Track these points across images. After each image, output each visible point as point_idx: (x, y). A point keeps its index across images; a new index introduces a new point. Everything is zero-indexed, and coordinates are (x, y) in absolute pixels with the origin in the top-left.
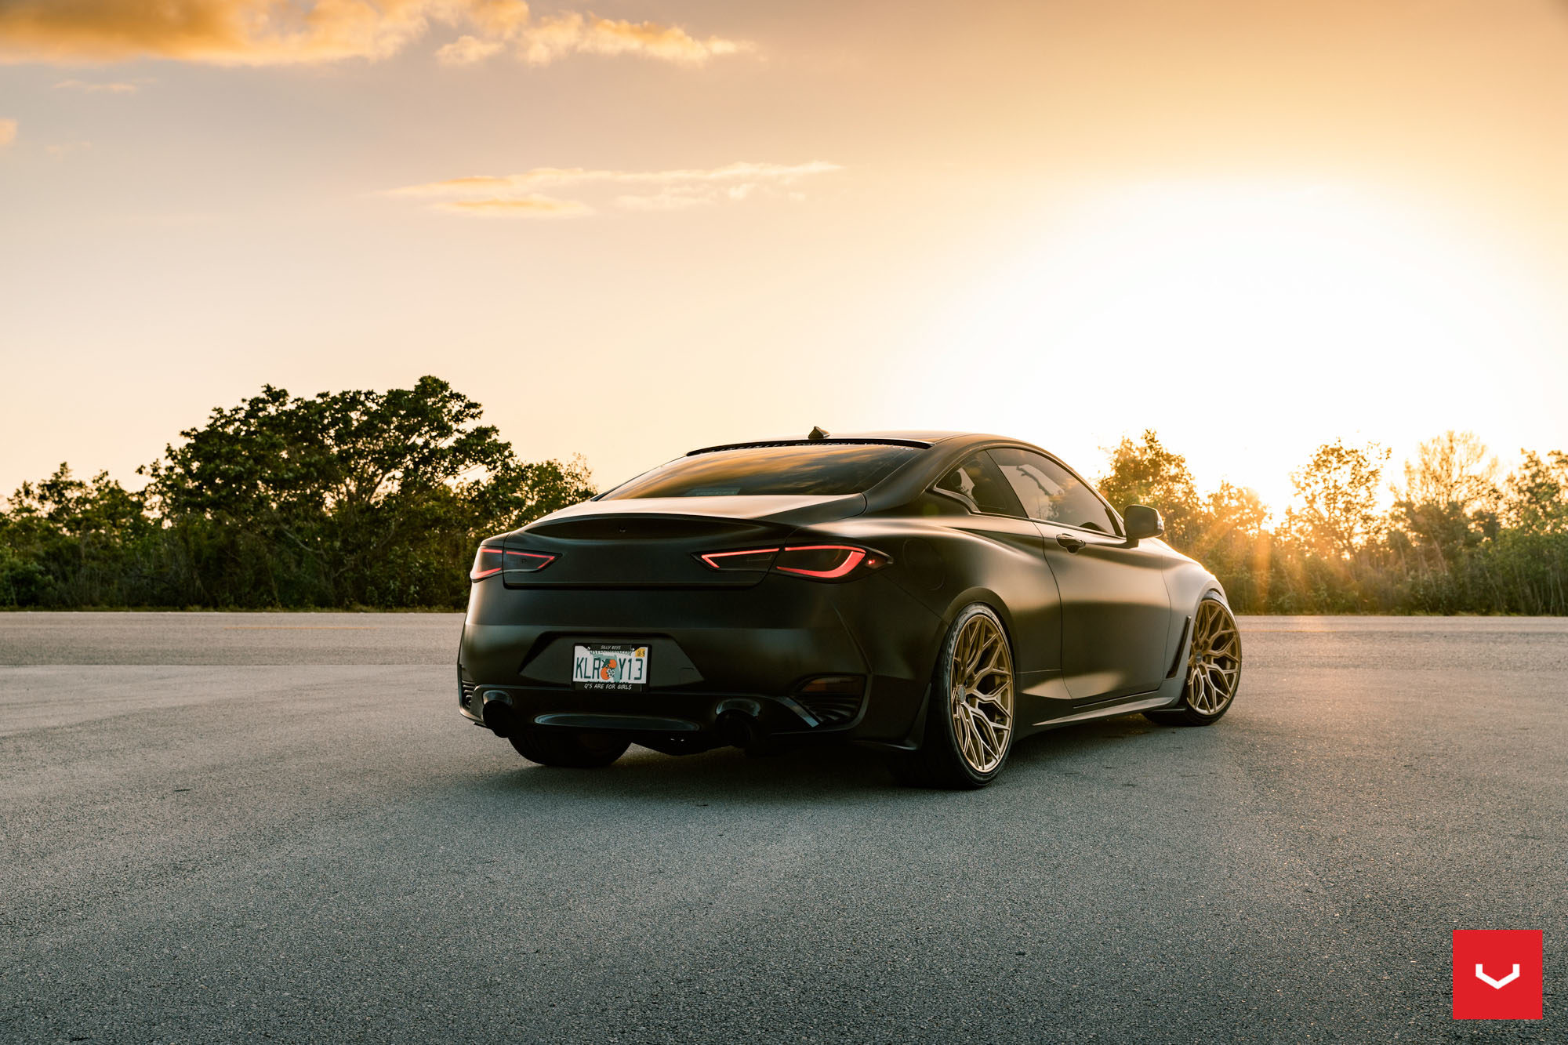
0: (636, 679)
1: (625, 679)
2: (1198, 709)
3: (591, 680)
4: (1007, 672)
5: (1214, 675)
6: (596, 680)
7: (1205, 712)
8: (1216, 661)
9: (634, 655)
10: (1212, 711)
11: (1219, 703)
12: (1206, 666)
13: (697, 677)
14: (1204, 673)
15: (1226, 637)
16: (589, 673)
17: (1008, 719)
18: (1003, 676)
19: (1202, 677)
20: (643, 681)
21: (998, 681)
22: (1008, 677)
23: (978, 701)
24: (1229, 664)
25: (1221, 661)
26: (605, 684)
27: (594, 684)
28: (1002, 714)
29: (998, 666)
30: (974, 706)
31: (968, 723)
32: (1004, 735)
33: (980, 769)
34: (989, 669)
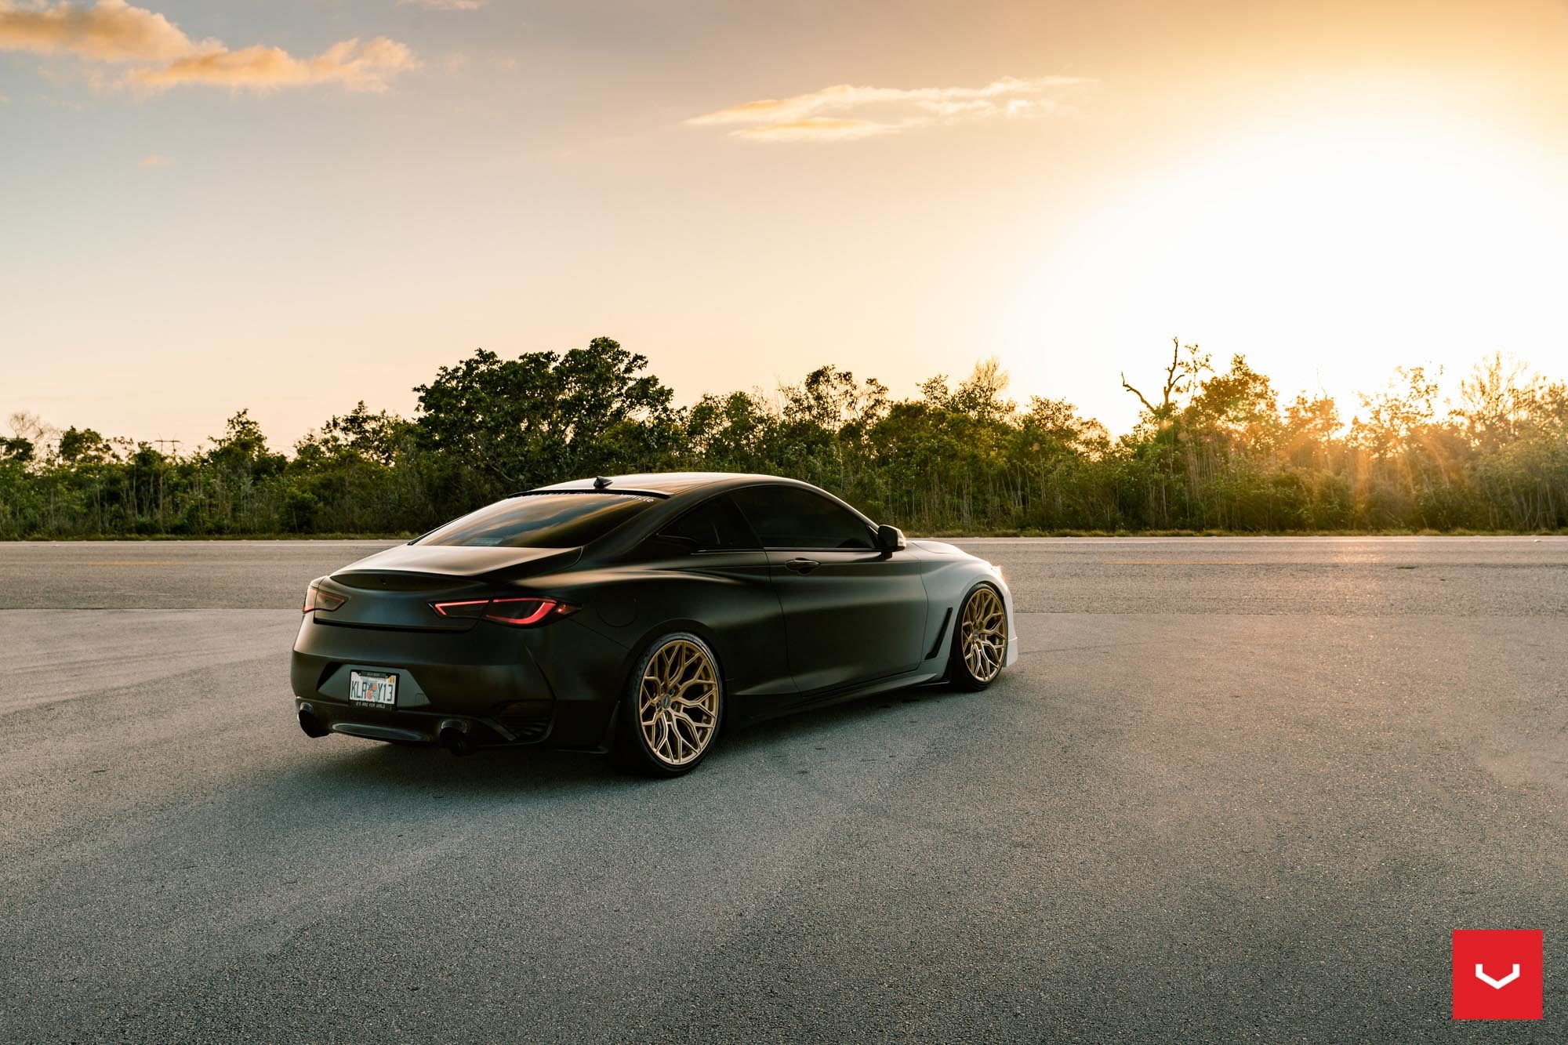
0: (388, 700)
1: (381, 701)
2: (977, 677)
3: (361, 699)
4: (713, 682)
5: (987, 649)
6: (363, 699)
7: (981, 679)
8: (989, 638)
9: (387, 681)
10: (987, 678)
11: (992, 671)
12: (982, 642)
13: (426, 701)
14: (980, 648)
15: (996, 618)
16: (360, 694)
17: (713, 719)
18: (710, 686)
19: (979, 651)
20: (392, 702)
21: (706, 689)
22: (714, 686)
23: (683, 706)
24: (997, 641)
25: (992, 638)
26: (369, 702)
27: (362, 702)
28: (706, 715)
29: (704, 677)
30: (678, 711)
31: (669, 725)
32: (707, 732)
33: (676, 762)
34: (694, 680)
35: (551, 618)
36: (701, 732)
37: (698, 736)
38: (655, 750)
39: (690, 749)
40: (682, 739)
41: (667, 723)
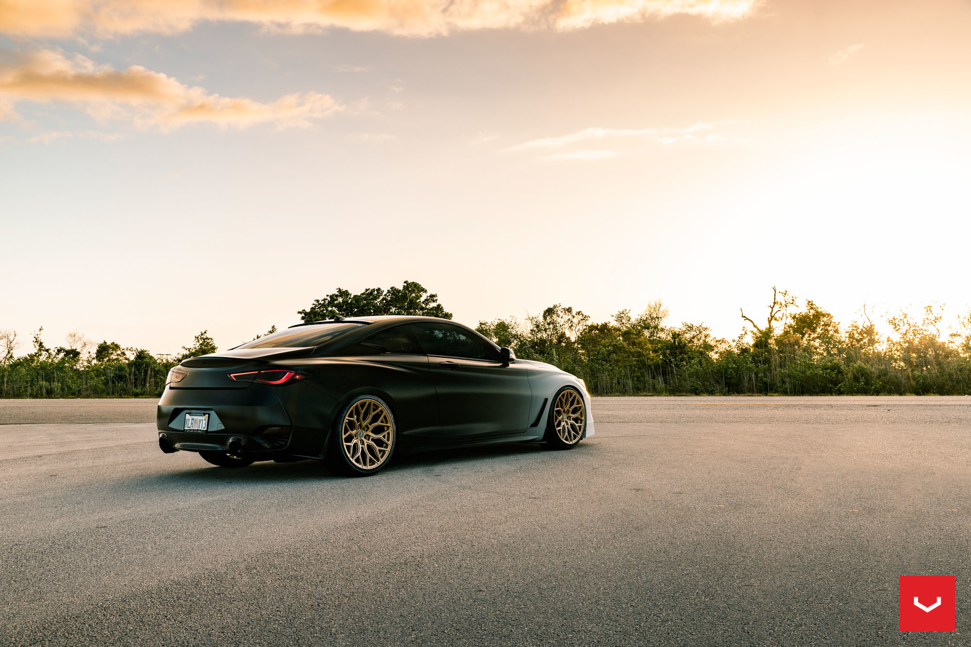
0: (204, 428)
1: (200, 429)
2: (564, 441)
3: (190, 429)
4: (390, 425)
5: (572, 425)
6: (191, 429)
7: (568, 442)
8: (573, 419)
9: (203, 418)
10: (571, 442)
11: (574, 439)
12: (569, 421)
13: (223, 428)
14: (567, 424)
15: (578, 407)
16: (190, 426)
17: (389, 446)
18: (388, 427)
19: (566, 426)
20: (206, 429)
21: (386, 429)
22: (390, 427)
24: (579, 421)
25: (576, 420)
26: (194, 430)
27: (190, 430)
28: (386, 443)
29: (384, 421)
30: (368, 440)
31: (362, 447)
32: (385, 453)
33: (365, 468)
34: (378, 423)
35: (291, 381)
36: (382, 453)
37: (380, 456)
38: (351, 459)
39: (375, 462)
40: (369, 455)
41: (361, 446)
